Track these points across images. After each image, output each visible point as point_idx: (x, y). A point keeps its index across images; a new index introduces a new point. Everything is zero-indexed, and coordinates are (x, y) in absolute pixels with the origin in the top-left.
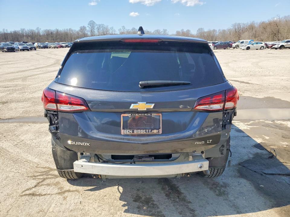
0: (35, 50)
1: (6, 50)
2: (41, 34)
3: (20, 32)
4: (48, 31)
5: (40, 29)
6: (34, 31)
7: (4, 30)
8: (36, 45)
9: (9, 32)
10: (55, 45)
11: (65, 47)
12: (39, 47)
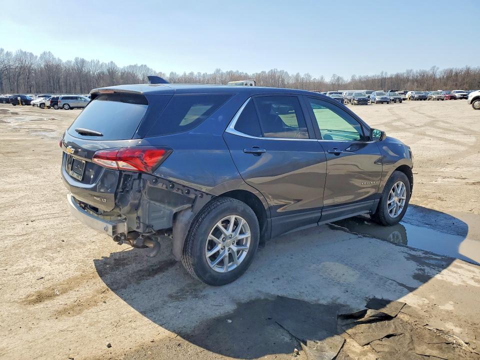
0: (401, 102)
1: (356, 102)
2: (438, 77)
3: (405, 75)
4: (451, 71)
5: (438, 68)
6: (426, 72)
7: (382, 73)
8: (409, 94)
9: (389, 76)
10: (439, 95)
11: (461, 98)
12: (412, 98)
